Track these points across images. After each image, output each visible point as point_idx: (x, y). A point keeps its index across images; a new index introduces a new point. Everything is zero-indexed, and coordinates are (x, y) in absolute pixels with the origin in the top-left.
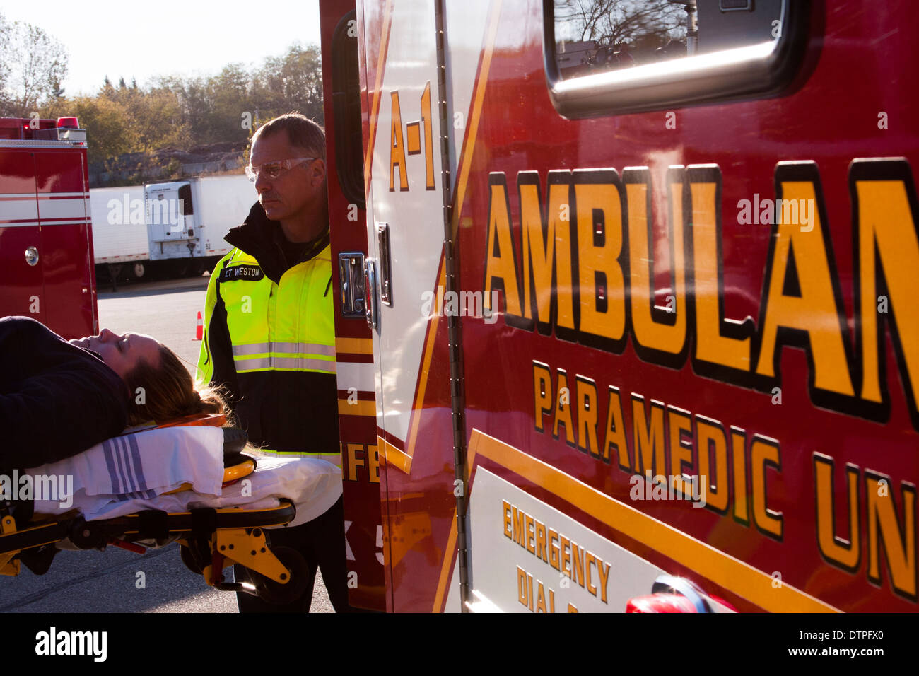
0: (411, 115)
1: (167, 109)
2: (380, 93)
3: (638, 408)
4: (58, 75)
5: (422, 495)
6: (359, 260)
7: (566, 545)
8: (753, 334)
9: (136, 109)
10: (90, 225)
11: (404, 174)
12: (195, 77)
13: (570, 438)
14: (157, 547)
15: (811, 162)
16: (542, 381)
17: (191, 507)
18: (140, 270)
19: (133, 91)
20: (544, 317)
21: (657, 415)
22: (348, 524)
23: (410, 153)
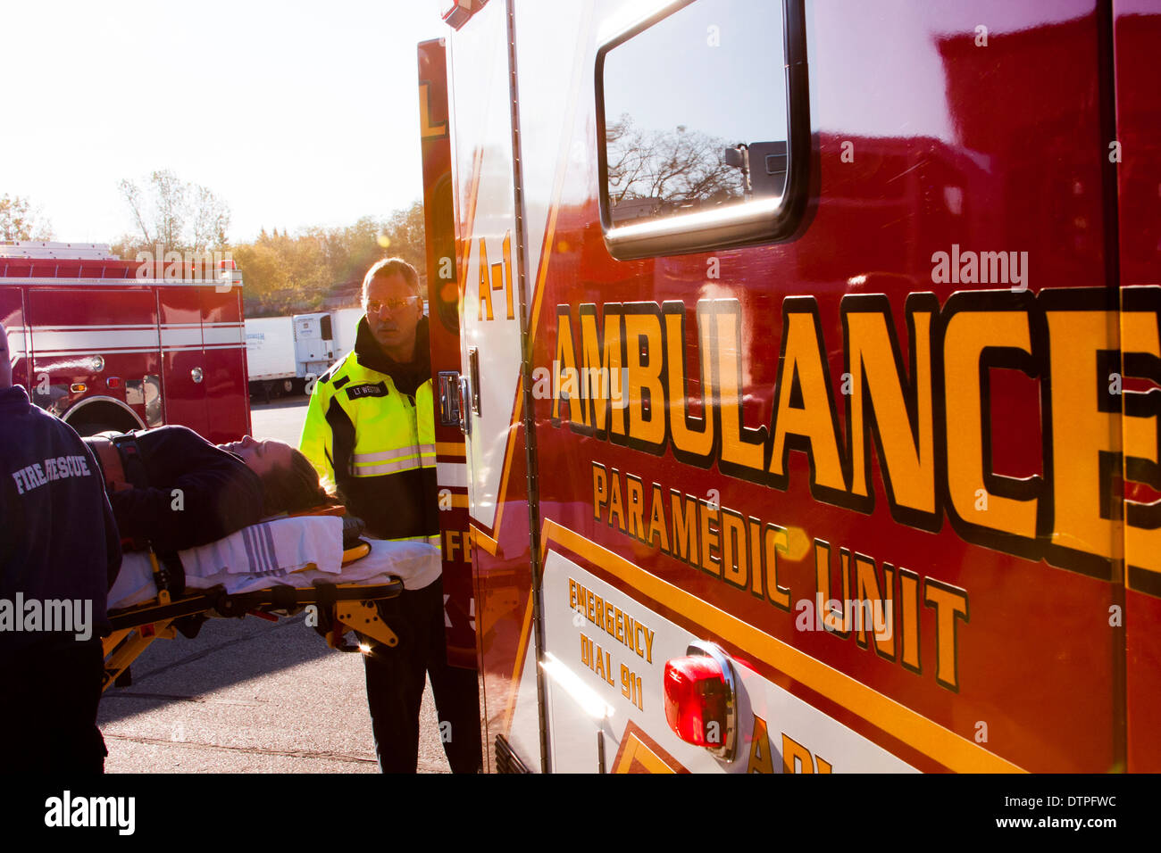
0: (495, 258)
1: (311, 252)
2: (471, 241)
3: (676, 501)
4: (223, 226)
5: (512, 573)
6: (455, 377)
7: (620, 615)
8: (766, 439)
9: (286, 254)
10: (245, 349)
11: (490, 306)
12: (334, 227)
13: (622, 526)
14: (288, 616)
15: (812, 296)
16: (600, 478)
17: (315, 583)
18: (288, 386)
19: (284, 239)
20: (601, 425)
21: (691, 506)
22: (446, 597)
23: (495, 289)
